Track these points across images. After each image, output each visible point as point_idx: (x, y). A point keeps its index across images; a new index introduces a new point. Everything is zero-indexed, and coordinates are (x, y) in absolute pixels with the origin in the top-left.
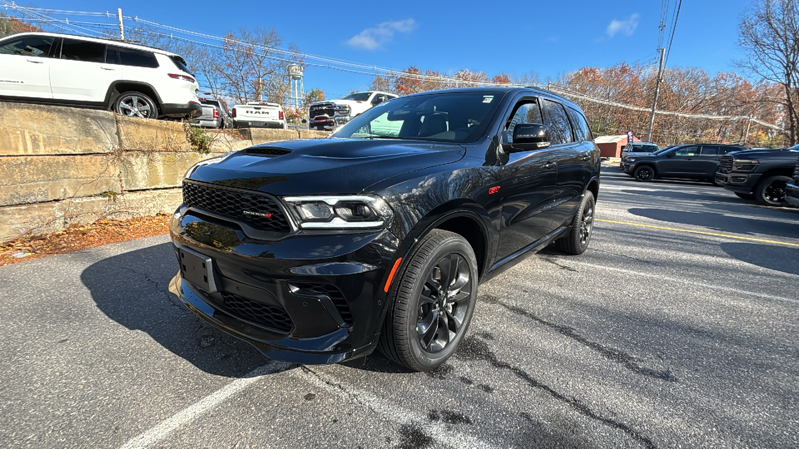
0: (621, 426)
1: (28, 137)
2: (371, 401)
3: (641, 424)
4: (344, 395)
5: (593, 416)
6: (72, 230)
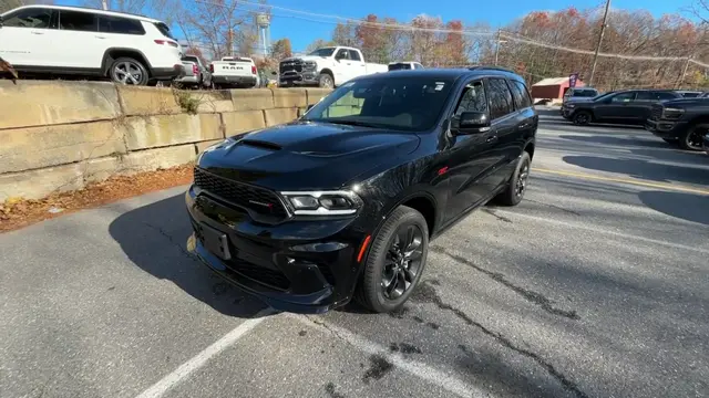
0: (533, 355)
1: (47, 108)
2: (348, 336)
3: (547, 354)
4: (328, 332)
5: (513, 348)
6: (91, 186)
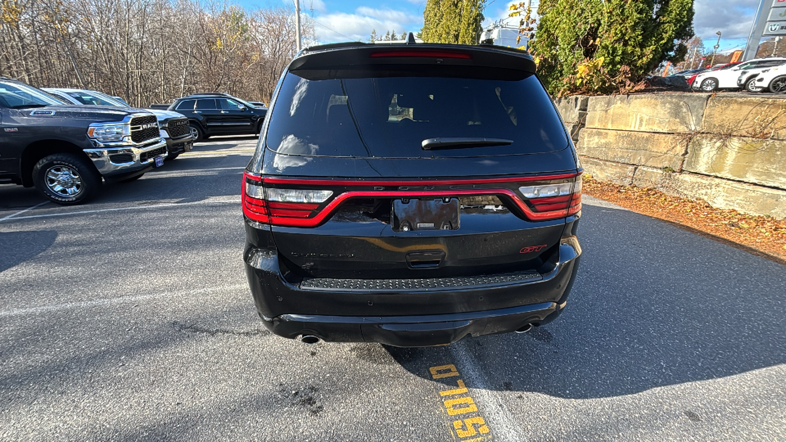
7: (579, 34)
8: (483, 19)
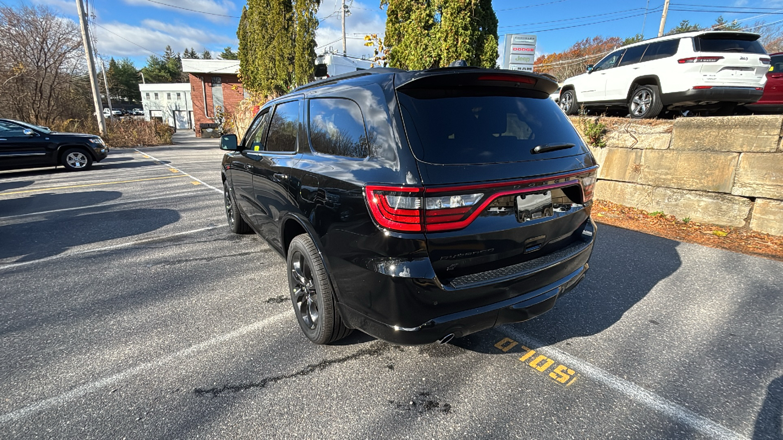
7: (426, 65)
8: (316, 45)
